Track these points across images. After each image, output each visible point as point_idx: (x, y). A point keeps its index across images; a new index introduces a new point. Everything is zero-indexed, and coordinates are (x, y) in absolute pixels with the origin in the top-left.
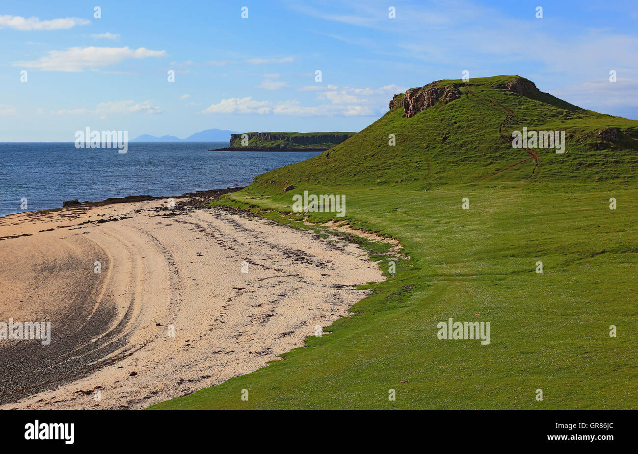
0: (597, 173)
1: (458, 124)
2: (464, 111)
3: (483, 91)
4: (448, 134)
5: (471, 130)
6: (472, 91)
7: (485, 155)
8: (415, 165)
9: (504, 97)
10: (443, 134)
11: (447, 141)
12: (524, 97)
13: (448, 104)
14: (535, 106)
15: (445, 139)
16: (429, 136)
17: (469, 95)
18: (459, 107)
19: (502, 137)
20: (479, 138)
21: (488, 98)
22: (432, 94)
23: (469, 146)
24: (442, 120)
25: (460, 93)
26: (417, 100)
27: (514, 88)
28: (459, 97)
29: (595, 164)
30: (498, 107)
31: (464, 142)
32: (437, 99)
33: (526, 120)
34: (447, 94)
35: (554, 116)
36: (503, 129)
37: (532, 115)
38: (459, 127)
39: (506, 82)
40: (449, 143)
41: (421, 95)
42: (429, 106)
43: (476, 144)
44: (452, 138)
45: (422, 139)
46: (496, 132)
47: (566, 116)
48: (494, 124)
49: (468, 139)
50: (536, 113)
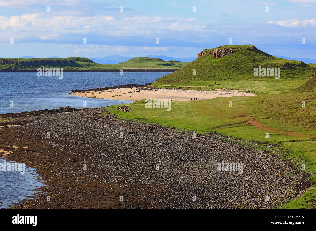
0: (284, 76)
1: (237, 62)
2: (238, 57)
3: (243, 50)
4: (235, 65)
5: (242, 64)
6: (239, 50)
7: (249, 71)
8: (228, 74)
9: (250, 53)
10: (233, 65)
11: (235, 67)
12: (256, 53)
13: (232, 55)
14: (260, 56)
15: (234, 66)
16: (228, 65)
17: (238, 52)
18: (236, 56)
19: (253, 66)
20: (246, 66)
21: (245, 53)
22: (225, 51)
23: (243, 69)
24: (231, 60)
25: (235, 51)
26: (220, 53)
27: (252, 50)
28: (235, 53)
29: (283, 74)
30: (249, 56)
31: (241, 67)
32: (227, 53)
33: (259, 60)
34: (231, 52)
35: (267, 59)
36: (253, 63)
37: (260, 59)
38: (238, 62)
39: (249, 48)
40: (236, 68)
41: (221, 52)
42: (224, 55)
43: (245, 68)
44: (236, 66)
45: (226, 66)
46: (251, 64)
47: (270, 59)
48: (250, 62)
49: (242, 66)
50: (261, 58)
